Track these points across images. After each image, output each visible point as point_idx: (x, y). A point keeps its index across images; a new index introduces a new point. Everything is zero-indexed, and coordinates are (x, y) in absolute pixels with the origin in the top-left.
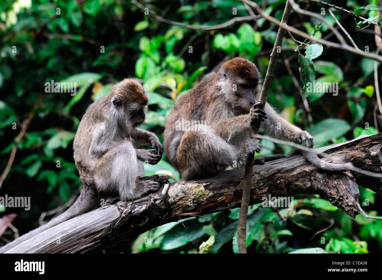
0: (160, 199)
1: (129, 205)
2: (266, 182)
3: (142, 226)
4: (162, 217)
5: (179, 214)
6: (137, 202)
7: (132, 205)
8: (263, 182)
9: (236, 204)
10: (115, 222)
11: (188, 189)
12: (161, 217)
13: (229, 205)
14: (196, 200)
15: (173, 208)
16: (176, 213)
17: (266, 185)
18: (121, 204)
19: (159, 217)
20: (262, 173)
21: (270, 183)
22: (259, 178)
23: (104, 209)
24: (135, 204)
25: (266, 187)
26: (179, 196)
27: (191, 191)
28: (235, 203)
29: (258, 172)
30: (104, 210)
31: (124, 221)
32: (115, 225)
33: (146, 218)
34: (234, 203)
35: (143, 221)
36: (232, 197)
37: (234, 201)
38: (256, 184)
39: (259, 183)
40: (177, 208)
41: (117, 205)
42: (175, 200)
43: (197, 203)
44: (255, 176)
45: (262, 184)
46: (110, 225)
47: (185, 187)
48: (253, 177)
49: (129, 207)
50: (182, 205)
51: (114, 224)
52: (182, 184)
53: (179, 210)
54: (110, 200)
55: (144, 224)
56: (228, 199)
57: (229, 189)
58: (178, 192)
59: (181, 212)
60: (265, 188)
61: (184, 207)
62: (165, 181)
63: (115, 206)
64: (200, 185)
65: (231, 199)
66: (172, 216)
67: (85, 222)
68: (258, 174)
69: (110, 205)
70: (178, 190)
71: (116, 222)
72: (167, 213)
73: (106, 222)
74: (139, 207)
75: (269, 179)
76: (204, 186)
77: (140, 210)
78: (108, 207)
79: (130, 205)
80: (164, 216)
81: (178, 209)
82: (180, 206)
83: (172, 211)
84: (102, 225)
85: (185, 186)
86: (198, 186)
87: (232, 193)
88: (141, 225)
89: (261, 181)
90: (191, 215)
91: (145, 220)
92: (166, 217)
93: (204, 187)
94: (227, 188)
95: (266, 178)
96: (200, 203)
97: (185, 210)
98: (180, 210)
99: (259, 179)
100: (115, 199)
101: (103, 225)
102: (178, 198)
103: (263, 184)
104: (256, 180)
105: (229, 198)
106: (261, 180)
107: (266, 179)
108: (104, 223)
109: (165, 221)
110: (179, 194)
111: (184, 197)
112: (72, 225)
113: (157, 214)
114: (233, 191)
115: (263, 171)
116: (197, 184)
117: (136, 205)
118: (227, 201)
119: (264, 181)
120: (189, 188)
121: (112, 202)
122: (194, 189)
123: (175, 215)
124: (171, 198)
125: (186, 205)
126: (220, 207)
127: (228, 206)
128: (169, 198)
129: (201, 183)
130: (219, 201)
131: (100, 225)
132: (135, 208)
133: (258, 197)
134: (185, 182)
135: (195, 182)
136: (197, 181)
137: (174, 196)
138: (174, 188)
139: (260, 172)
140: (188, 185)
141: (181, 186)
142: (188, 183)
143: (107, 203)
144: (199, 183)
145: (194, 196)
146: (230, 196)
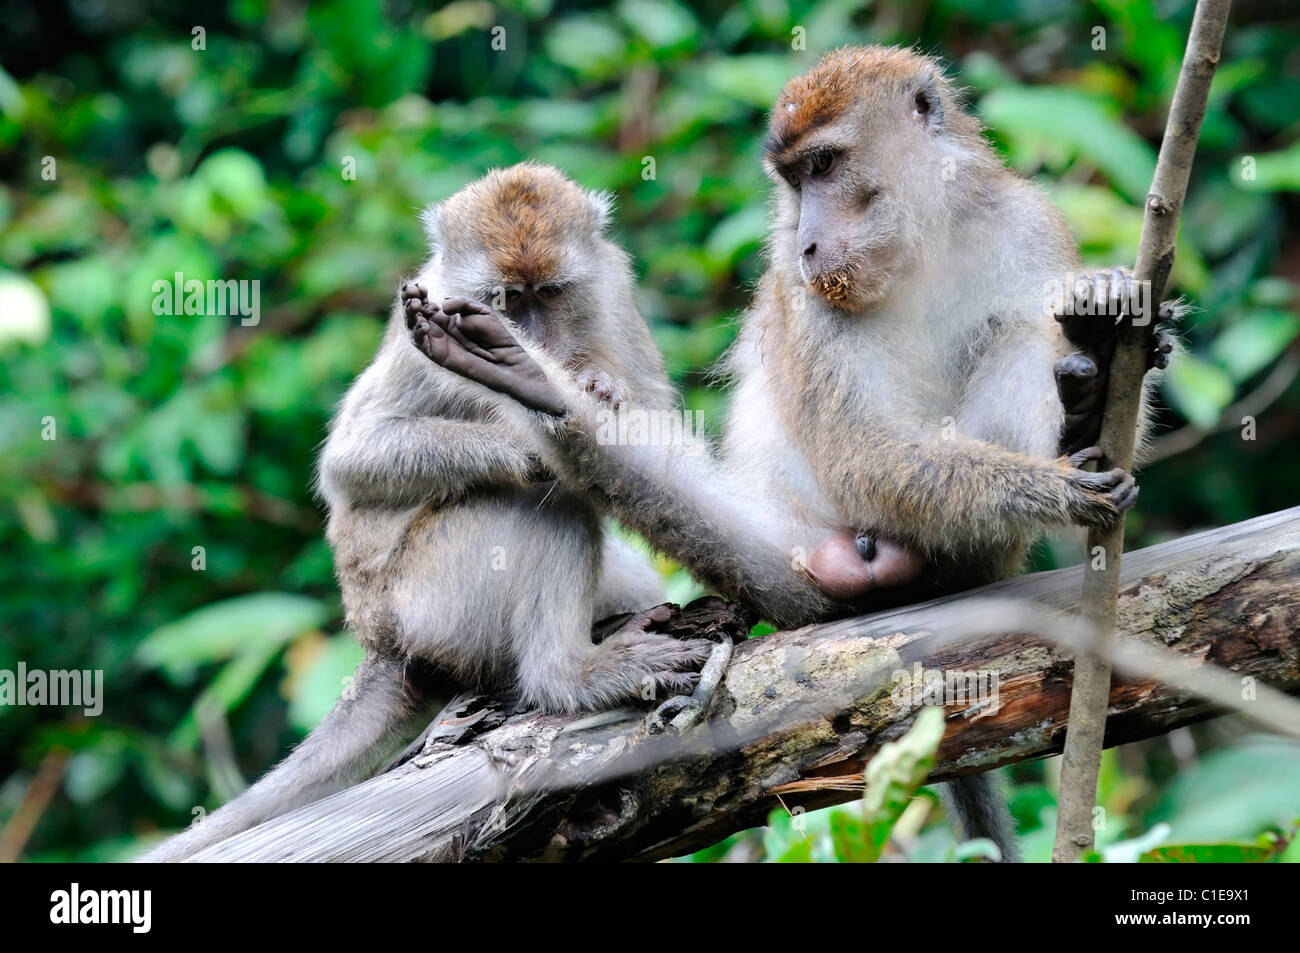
0: (692, 708)
1: (540, 741)
2: (1200, 621)
3: (608, 839)
4: (701, 801)
5: (780, 783)
6: (580, 731)
7: (559, 742)
8: (1182, 623)
9: (1054, 731)
10: (478, 825)
11: (824, 663)
12: (694, 800)
13: (1018, 737)
14: (863, 713)
15: (753, 755)
16: (766, 783)
17: (1196, 636)
18: (502, 742)
19: (686, 800)
20: (1178, 580)
21: (1219, 624)
22: (1162, 603)
23: (423, 767)
24: (572, 740)
25: (1198, 646)
26: (780, 695)
27: (837, 674)
28: (1048, 730)
29: (1158, 575)
30: (424, 771)
31: (523, 811)
32: (475, 839)
33: (624, 798)
34: (1045, 725)
35: (609, 816)
36: (1035, 697)
37: (1042, 720)
38: (1152, 630)
39: (1164, 626)
40: (772, 755)
41: (483, 748)
42: (763, 714)
43: (869, 728)
44: (1143, 594)
45: (1179, 631)
46: (450, 839)
47: (809, 653)
48: (1136, 598)
49: (544, 750)
50: (793, 741)
51: (474, 834)
52: (795, 644)
53: (781, 766)
54: (452, 727)
55: (616, 827)
56: (1015, 709)
57: (1018, 658)
58: (776, 677)
59: (792, 772)
60: (1193, 648)
61: (805, 751)
62: (714, 629)
63: (473, 753)
64: (877, 642)
65: (1029, 708)
66: (746, 797)
67: (335, 831)
68: (1160, 586)
69: (449, 750)
70: (773, 672)
71: (482, 825)
72: (725, 781)
73: (435, 825)
74: (592, 748)
75: (1213, 609)
76: (898, 649)
77: (597, 762)
78: (440, 760)
79: (547, 743)
80: (708, 795)
81: (777, 760)
82: (785, 746)
83: (749, 770)
84: (416, 841)
85: (808, 651)
86: (871, 647)
87: (1035, 678)
88: (599, 833)
89: (1174, 620)
90: (838, 788)
91: (617, 808)
92: (719, 802)
93: (900, 654)
94: (1009, 657)
95: (1198, 601)
96: (882, 729)
97: (809, 765)
98: (786, 763)
99: (1166, 606)
100: (473, 722)
101: (421, 843)
102: (777, 706)
103: (1184, 635)
104: (1147, 614)
105: (1019, 702)
106: (1175, 614)
107: (1200, 605)
108: (429, 831)
109: (711, 821)
110: (779, 689)
111: (803, 702)
112: (271, 846)
113: (678, 784)
114: (1040, 669)
115: (1184, 573)
116: (867, 641)
117: (575, 742)
118: (1007, 719)
119: (1188, 616)
120: (830, 660)
121: (459, 734)
122: (852, 663)
123: (764, 789)
124: (744, 706)
125: (815, 740)
126: (978, 750)
127: (1016, 744)
128: (731, 706)
129: (885, 635)
130: (970, 718)
131: (404, 842)
132: (573, 752)
133: (1161, 698)
134: (808, 634)
135: (852, 632)
136: (863, 629)
137: (757, 696)
138: (755, 660)
139: (1168, 577)
140: (822, 646)
141: (786, 653)
142: (824, 636)
143: (437, 739)
144: (874, 635)
145: (850, 695)
146: (1026, 696)
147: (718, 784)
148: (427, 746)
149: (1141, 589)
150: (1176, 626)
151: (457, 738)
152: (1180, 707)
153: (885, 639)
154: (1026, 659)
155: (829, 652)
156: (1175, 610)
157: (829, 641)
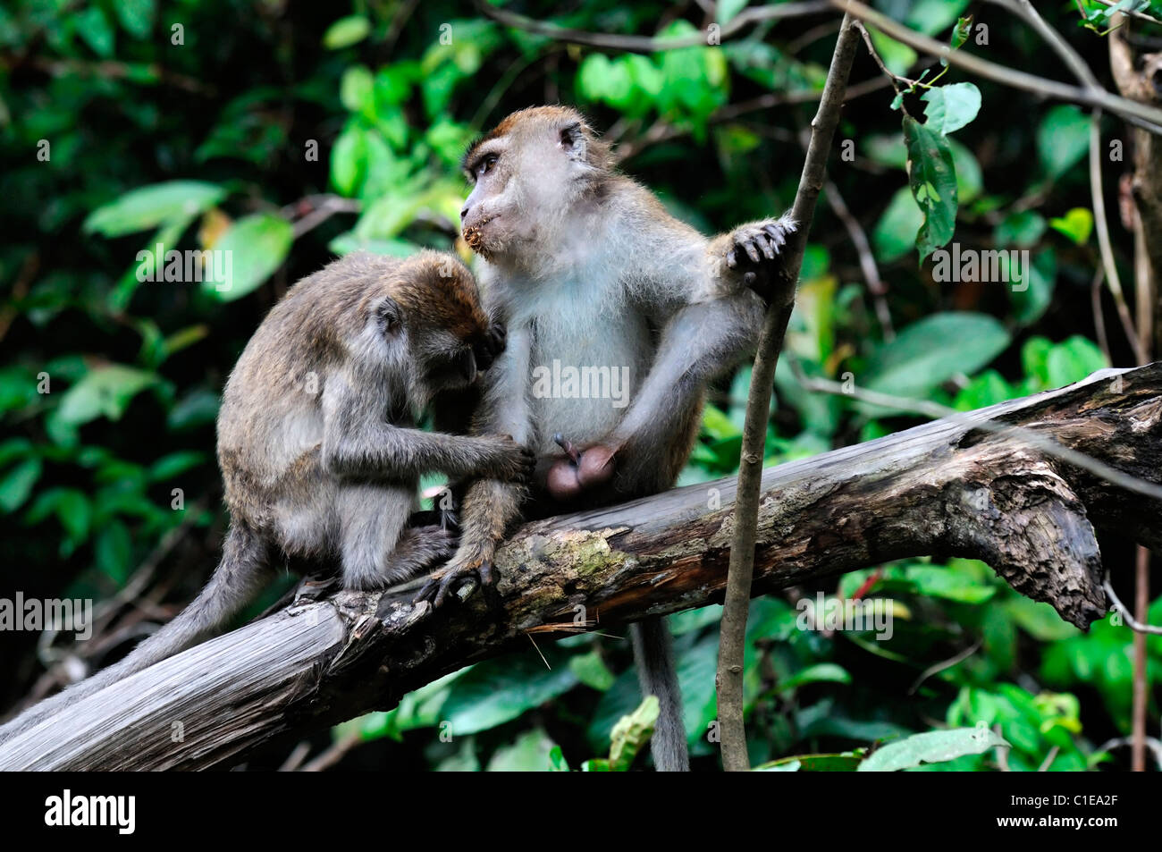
1: (371, 601)
2: (804, 521)
3: (416, 667)
4: (478, 639)
5: (530, 627)
6: (398, 593)
7: (383, 602)
8: (792, 524)
9: (709, 592)
10: (330, 657)
11: (558, 548)
12: (473, 639)
13: (686, 596)
14: (584, 582)
15: (512, 609)
16: (521, 626)
17: (802, 531)
18: (345, 601)
19: (468, 639)
20: (789, 494)
21: (816, 524)
22: (780, 510)
23: (294, 615)
24: (392, 600)
25: (803, 538)
26: (529, 570)
27: (567, 556)
28: (706, 592)
29: (777, 490)
30: (295, 618)
31: (359, 652)
32: (328, 668)
33: (427, 641)
34: (703, 588)
35: (417, 652)
36: (696, 570)
37: (702, 585)
38: (773, 528)
39: (780, 525)
40: (524, 609)
41: (333, 604)
42: (518, 583)
43: (588, 591)
44: (767, 503)
45: (791, 528)
46: (312, 666)
47: (548, 541)
48: (763, 506)
49: (373, 608)
50: (538, 600)
51: (328, 663)
52: (539, 534)
53: (530, 616)
54: (312, 588)
55: (421, 660)
56: (684, 578)
57: (685, 545)
58: (527, 557)
59: (538, 620)
60: (800, 540)
61: (546, 607)
63: (327, 607)
64: (593, 534)
65: (693, 577)
66: (507, 635)
67: (235, 658)
68: (778, 498)
69: (311, 603)
70: (525, 553)
71: (333, 658)
72: (493, 626)
73: (302, 656)
74: (405, 608)
75: (813, 514)
76: (606, 539)
77: (408, 619)
78: (304, 611)
79: (375, 602)
80: (482, 636)
81: (528, 612)
82: (533, 603)
83: (509, 619)
84: (289, 666)
86: (589, 537)
87: (697, 558)
88: (410, 664)
89: (787, 521)
90: (568, 630)
91: (422, 648)
92: (490, 639)
93: (608, 543)
94: (680, 545)
95: (803, 509)
96: (597, 592)
97: (549, 615)
98: (533, 614)
99: (782, 512)
100: (326, 585)
101: (292, 668)
102: (527, 578)
103: (794, 531)
104: (771, 517)
105: (686, 574)
106: (788, 517)
107: (804, 511)
108: (298, 660)
109: (485, 650)
110: (529, 566)
111: (545, 574)
112: (192, 668)
113: (463, 629)
114: (700, 552)
115: (794, 489)
116: (586, 533)
117: (394, 602)
118: (679, 584)
119: (796, 519)
120: (562, 546)
121: (317, 594)
122: (577, 548)
123: (519, 631)
124: (505, 577)
125: (552, 599)
126: (660, 604)
127: (685, 600)
128: (498, 578)
129: (599, 529)
130: (654, 584)
131: (282, 667)
132: (393, 610)
133: (779, 571)
134: (548, 526)
135: (578, 525)
136: (585, 524)
137: (514, 570)
138: (513, 545)
139: (784, 492)
140: (557, 536)
141: (534, 540)
142: (558, 528)
143: (302, 596)
144: (591, 529)
145: (575, 570)
146: (691, 570)
147: (488, 627)
148: (296, 600)
149: (766, 500)
150: (788, 525)
151: (316, 596)
152: (791, 576)
153: (598, 532)
154: (691, 546)
155: (562, 540)
156: (788, 515)
157: (562, 532)
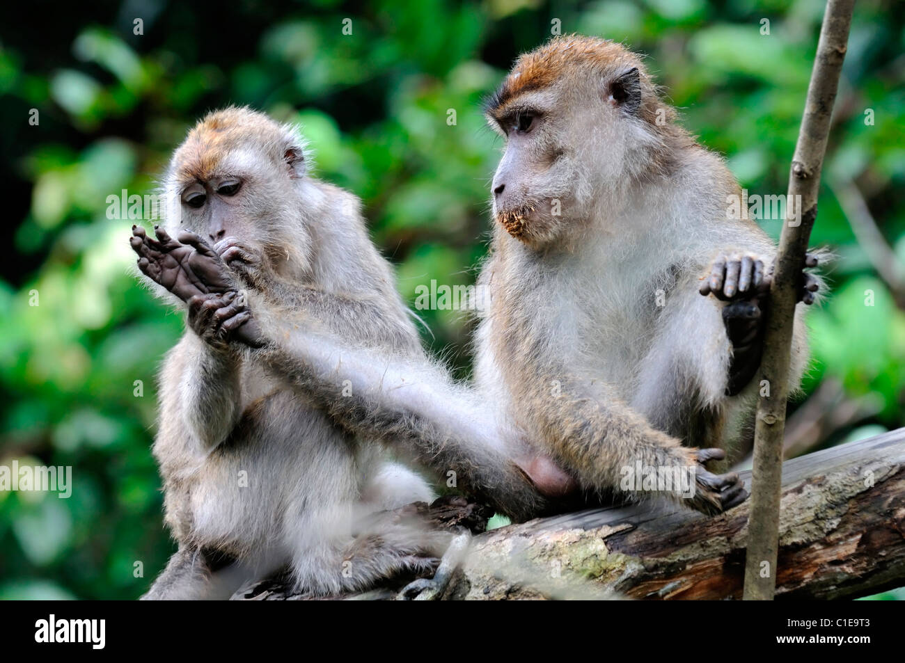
0: (432, 588)
2: (853, 514)
8: (838, 516)
11: (543, 551)
17: (850, 526)
20: (835, 480)
21: (869, 517)
22: (821, 499)
25: (852, 535)
26: (506, 578)
29: (819, 476)
36: (717, 578)
37: (724, 597)
38: (813, 522)
39: (822, 519)
42: (492, 594)
44: (806, 492)
45: (835, 523)
47: (532, 543)
48: (800, 496)
52: (520, 535)
56: (701, 588)
57: (702, 546)
58: (504, 563)
60: (847, 537)
62: (454, 523)
64: (587, 533)
65: (712, 587)
68: (820, 485)
70: (502, 558)
75: (864, 504)
76: (603, 539)
85: (531, 541)
86: (582, 537)
87: (717, 562)
89: (831, 513)
93: (606, 543)
94: (695, 545)
95: (851, 498)
99: (824, 502)
102: (504, 587)
103: (839, 526)
104: (809, 508)
105: (705, 583)
106: (832, 508)
107: (853, 501)
110: (506, 572)
114: (721, 554)
115: (840, 474)
116: (579, 532)
118: (695, 597)
119: (843, 510)
120: (548, 548)
122: (566, 550)
124: (477, 587)
128: (466, 588)
129: (594, 527)
130: (664, 596)
133: (822, 579)
134: (533, 527)
136: (577, 523)
137: (487, 578)
138: (488, 549)
139: (827, 478)
140: (543, 537)
141: (514, 543)
142: (544, 528)
144: (585, 527)
146: (710, 577)
149: (805, 488)
150: (832, 518)
152: (838, 586)
153: (594, 530)
154: (709, 546)
155: (548, 541)
156: (833, 506)
157: (549, 532)
